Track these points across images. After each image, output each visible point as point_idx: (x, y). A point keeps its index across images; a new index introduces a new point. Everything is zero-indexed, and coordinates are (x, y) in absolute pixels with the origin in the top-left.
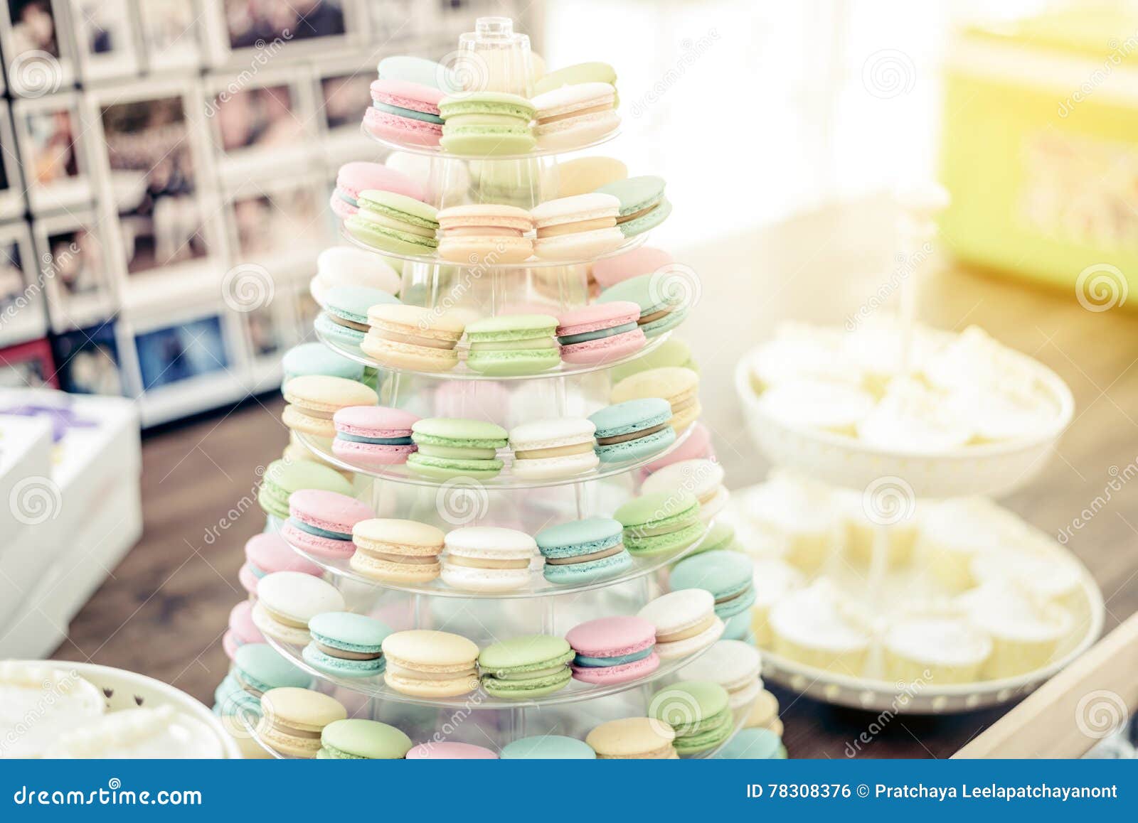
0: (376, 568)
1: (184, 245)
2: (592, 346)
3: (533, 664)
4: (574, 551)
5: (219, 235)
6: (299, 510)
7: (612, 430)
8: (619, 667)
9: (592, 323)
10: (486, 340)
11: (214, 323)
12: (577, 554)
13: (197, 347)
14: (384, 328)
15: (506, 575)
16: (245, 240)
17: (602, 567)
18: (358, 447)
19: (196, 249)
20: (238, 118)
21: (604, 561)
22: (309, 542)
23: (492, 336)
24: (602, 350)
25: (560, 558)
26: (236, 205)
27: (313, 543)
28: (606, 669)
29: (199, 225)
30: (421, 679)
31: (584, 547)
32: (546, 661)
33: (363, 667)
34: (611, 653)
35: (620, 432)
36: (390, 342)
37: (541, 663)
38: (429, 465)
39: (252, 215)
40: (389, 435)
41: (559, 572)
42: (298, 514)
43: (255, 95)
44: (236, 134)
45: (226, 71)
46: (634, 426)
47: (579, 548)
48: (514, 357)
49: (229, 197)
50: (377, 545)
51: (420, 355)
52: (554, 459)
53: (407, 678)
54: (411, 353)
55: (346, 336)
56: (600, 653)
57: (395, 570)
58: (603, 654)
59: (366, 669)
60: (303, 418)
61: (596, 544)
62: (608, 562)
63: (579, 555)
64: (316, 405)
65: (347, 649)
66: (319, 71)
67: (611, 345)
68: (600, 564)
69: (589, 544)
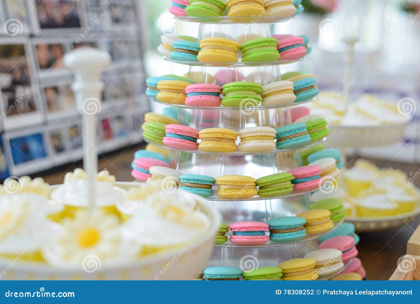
0: (215, 144)
1: (27, 106)
2: (291, 51)
3: (283, 179)
4: (293, 132)
5: (40, 101)
6: (173, 128)
7: (298, 87)
8: (313, 181)
9: (290, 42)
10: (254, 47)
11: (39, 137)
12: (294, 134)
13: (34, 146)
14: (212, 44)
15: (270, 142)
16: (50, 105)
17: (304, 138)
18: (201, 97)
19: (32, 107)
20: (44, 56)
21: (305, 136)
22: (179, 142)
23: (256, 45)
24: (294, 53)
25: (287, 136)
26: (46, 90)
27: (181, 141)
28: (308, 182)
29: (32, 97)
30: (238, 189)
31: (296, 131)
32: (287, 178)
33: (208, 191)
34: (309, 175)
35: (302, 87)
36: (214, 50)
37: (285, 179)
38: (235, 98)
39: (51, 95)
40: (213, 91)
41: (287, 142)
42: (173, 131)
43: (50, 47)
44: (44, 62)
45: (40, 37)
46: (307, 84)
47: (294, 131)
48: (266, 52)
49: (43, 86)
50: (215, 134)
51: (228, 54)
52: (283, 94)
53: (232, 189)
54: (224, 53)
55: (188, 56)
56: (305, 175)
57: (223, 145)
58: (306, 176)
59: (209, 192)
60: (169, 94)
61: (300, 129)
62: (306, 136)
63: (295, 134)
64: (175, 87)
65: (202, 183)
66: (72, 41)
67: (298, 51)
68: (303, 137)
69: (298, 129)
